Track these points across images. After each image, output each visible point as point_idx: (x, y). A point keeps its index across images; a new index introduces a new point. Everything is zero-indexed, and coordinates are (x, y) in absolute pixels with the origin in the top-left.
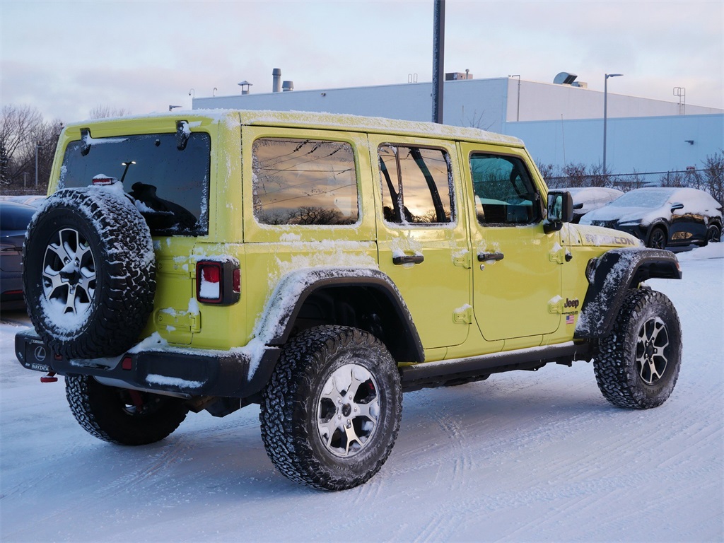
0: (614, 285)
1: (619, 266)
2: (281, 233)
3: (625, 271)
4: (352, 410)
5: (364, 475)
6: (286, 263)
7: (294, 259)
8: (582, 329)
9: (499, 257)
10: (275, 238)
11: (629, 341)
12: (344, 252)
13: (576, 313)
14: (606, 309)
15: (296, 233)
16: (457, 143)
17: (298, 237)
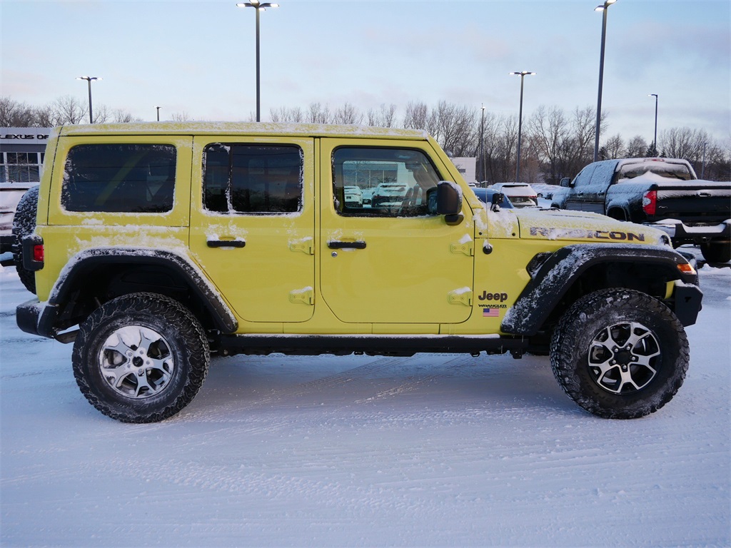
0: (552, 283)
1: (564, 263)
2: (83, 218)
3: (569, 270)
4: (145, 363)
5: (149, 416)
6: (85, 241)
7: (93, 239)
8: (508, 324)
9: (361, 246)
10: (77, 222)
11: (570, 343)
12: (147, 235)
13: (505, 306)
14: (535, 306)
15: (98, 218)
16: (317, 140)
17: (101, 222)
